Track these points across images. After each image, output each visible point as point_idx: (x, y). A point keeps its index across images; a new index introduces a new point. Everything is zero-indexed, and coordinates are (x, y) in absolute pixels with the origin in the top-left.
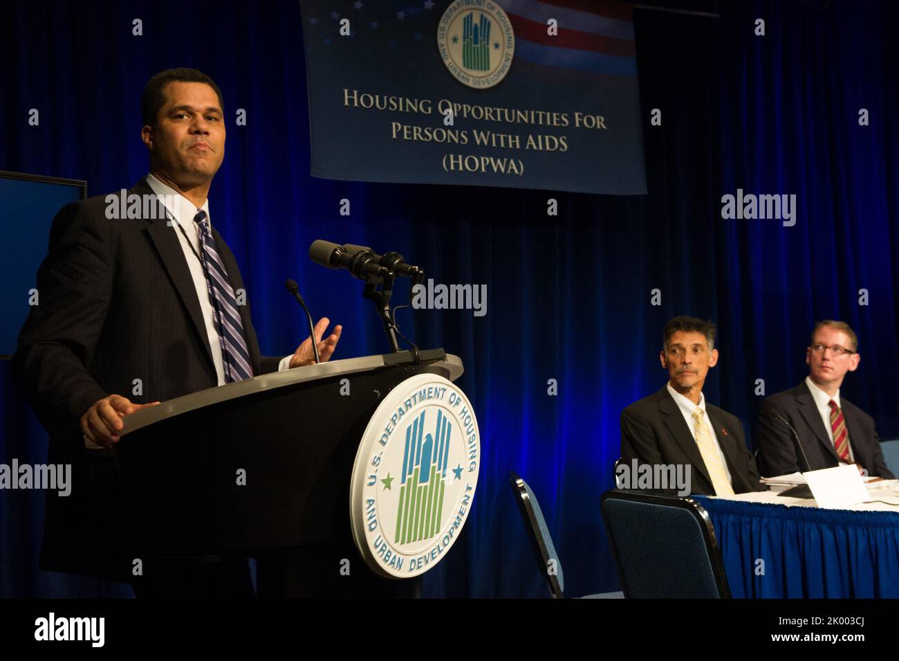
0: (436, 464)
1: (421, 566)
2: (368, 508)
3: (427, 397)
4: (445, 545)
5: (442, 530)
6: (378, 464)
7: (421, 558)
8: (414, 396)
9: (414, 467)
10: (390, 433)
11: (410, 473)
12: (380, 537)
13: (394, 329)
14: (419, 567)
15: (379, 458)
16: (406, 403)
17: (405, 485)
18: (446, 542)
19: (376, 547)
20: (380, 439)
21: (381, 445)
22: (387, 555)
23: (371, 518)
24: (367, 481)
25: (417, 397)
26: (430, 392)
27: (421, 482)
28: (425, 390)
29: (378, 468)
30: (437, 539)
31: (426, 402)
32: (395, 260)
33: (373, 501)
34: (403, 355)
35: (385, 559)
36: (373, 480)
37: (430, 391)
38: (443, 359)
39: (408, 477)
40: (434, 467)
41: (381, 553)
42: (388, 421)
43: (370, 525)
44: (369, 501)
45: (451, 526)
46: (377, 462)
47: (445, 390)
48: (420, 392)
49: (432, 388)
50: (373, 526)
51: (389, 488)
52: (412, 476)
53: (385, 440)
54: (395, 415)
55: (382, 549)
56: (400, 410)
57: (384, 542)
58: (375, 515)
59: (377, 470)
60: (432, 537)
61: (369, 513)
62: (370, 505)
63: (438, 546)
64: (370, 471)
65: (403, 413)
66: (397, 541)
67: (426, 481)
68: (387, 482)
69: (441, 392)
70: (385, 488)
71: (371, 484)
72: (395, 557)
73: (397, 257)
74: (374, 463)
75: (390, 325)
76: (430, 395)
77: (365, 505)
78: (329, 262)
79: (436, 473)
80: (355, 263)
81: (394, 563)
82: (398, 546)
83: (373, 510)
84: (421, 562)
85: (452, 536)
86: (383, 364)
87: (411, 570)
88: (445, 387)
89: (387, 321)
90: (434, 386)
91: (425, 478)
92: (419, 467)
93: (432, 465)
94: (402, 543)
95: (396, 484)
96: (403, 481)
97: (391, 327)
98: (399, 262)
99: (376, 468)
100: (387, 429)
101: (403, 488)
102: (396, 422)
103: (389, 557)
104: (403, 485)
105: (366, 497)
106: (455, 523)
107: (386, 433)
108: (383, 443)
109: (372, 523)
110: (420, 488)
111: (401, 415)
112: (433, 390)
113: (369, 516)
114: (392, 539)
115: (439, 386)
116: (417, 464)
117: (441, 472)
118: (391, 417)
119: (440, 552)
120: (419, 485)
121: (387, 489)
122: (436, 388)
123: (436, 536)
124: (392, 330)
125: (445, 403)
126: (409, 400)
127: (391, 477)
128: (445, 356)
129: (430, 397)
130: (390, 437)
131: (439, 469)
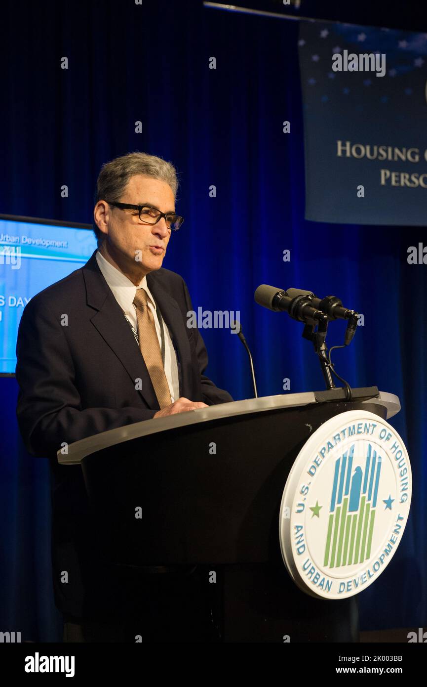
0: (366, 495)
1: (351, 589)
2: (296, 533)
3: (356, 432)
4: (376, 570)
5: (372, 556)
6: (306, 494)
7: (351, 582)
8: (343, 431)
9: (344, 497)
10: (318, 465)
11: (339, 502)
12: (308, 560)
13: (329, 367)
14: (348, 590)
15: (307, 488)
16: (334, 438)
17: (334, 513)
18: (377, 567)
19: (305, 569)
20: (308, 470)
21: (309, 476)
22: (316, 577)
23: (299, 542)
24: (296, 508)
25: (347, 432)
26: (359, 428)
27: (350, 511)
28: (354, 426)
29: (306, 497)
30: (368, 564)
31: (355, 437)
32: (333, 304)
33: (302, 527)
34: (336, 393)
35: (313, 581)
36: (301, 508)
37: (360, 426)
38: (376, 396)
39: (337, 506)
40: (364, 498)
41: (310, 575)
42: (317, 454)
43: (298, 549)
44: (297, 527)
45: (382, 553)
46: (306, 492)
47: (375, 426)
48: (350, 428)
49: (361, 424)
50: (301, 550)
51: (318, 515)
52: (341, 505)
53: (313, 471)
54: (324, 449)
55: (310, 572)
56: (329, 443)
57: (313, 565)
58: (303, 540)
59: (305, 499)
60: (362, 562)
61: (297, 538)
62: (298, 531)
63: (369, 571)
64: (298, 499)
65: (332, 446)
66: (325, 565)
67: (356, 510)
68: (316, 511)
69: (371, 428)
70: (313, 515)
71: (299, 511)
72: (324, 580)
73: (334, 300)
74: (302, 492)
75: (326, 364)
76: (360, 430)
77: (293, 531)
78: (271, 305)
79: (366, 502)
80: (294, 305)
81: (322, 586)
82: (327, 570)
83: (302, 535)
84: (351, 585)
85: (382, 562)
86: (314, 401)
87: (340, 592)
88: (375, 423)
89: (324, 360)
90: (364, 422)
91: (353, 507)
92: (348, 497)
93: (362, 495)
94: (332, 566)
95: (325, 512)
96: (332, 510)
97: (327, 366)
98: (337, 306)
99: (305, 497)
100: (315, 461)
101: (331, 517)
102: (324, 454)
103: (318, 579)
104: (332, 513)
105: (293, 524)
106: (386, 551)
107: (315, 464)
108: (312, 474)
109: (300, 547)
110: (350, 517)
111: (329, 448)
112: (363, 426)
113: (297, 541)
114: (320, 561)
115: (368, 422)
116: (346, 494)
117: (371, 502)
118: (320, 450)
119: (370, 576)
120: (348, 514)
121: (315, 516)
122: (366, 424)
123: (366, 562)
124: (327, 369)
125: (375, 437)
126: (338, 435)
127: (319, 505)
128: (379, 394)
129: (359, 433)
130: (318, 469)
131: (369, 499)
